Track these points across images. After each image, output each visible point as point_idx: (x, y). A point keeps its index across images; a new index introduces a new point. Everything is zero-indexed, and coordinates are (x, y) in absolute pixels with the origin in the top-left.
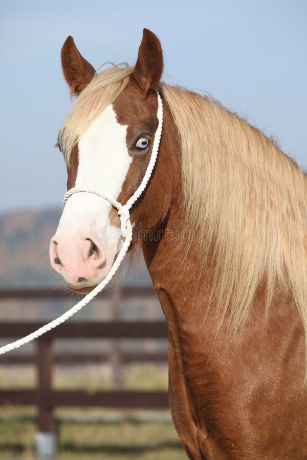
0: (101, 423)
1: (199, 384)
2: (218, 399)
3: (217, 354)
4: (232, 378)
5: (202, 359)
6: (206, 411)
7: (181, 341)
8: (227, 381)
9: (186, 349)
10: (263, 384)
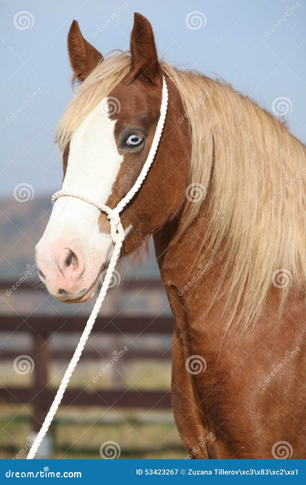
0: (101, 424)
1: (206, 384)
2: (228, 400)
3: (228, 351)
4: (244, 377)
5: (211, 358)
6: (215, 413)
7: (190, 339)
8: (238, 380)
9: (194, 347)
10: (276, 383)
